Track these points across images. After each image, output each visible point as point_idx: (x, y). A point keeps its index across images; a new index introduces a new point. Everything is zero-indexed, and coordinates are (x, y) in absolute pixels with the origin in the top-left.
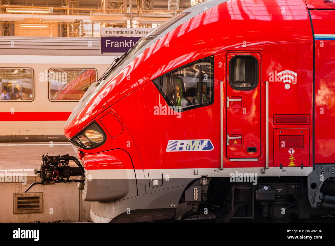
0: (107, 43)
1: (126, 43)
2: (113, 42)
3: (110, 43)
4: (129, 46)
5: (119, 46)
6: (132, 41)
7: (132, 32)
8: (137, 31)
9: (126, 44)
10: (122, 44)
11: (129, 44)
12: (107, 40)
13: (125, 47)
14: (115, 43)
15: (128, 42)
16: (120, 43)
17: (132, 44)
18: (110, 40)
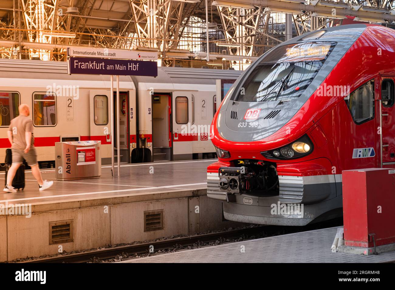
0: (75, 64)
1: (91, 64)
2: (80, 63)
3: (77, 64)
4: (93, 67)
5: (85, 67)
6: (95, 63)
7: (95, 54)
8: (99, 53)
9: (91, 66)
10: (87, 65)
11: (93, 65)
12: (75, 61)
13: (90, 68)
14: (82, 64)
15: (92, 64)
16: (86, 64)
17: (95, 65)
18: (77, 61)
